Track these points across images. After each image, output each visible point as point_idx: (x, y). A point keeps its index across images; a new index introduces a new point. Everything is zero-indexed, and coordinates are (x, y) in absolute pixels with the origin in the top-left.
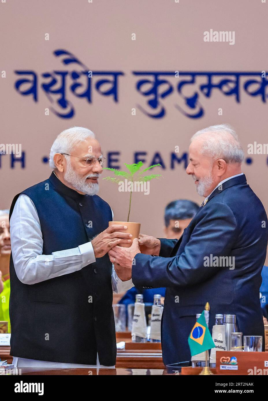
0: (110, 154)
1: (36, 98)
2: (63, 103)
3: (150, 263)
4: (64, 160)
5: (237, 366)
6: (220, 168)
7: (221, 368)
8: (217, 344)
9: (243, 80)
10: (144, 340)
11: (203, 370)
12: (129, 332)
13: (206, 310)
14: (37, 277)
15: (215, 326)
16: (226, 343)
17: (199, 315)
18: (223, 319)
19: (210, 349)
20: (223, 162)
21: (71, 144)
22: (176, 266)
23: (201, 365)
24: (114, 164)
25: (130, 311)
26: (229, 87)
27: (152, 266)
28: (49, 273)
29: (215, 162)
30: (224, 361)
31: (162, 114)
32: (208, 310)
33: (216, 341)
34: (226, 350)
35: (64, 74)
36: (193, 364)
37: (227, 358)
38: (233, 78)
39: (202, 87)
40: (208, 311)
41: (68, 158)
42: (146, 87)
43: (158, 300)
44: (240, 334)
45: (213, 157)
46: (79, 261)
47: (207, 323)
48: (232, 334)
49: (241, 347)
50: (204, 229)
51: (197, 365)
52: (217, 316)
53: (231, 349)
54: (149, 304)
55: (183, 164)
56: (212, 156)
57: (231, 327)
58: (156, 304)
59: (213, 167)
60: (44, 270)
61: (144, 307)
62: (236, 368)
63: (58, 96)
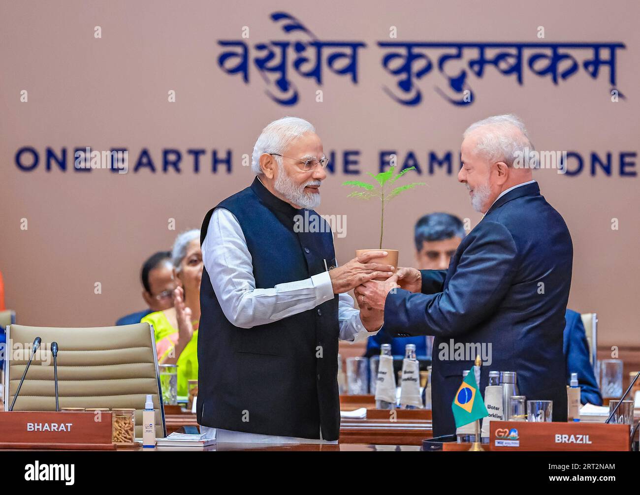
0: (346, 154)
1: (246, 78)
2: (283, 84)
3: (407, 301)
4: (274, 162)
5: (518, 442)
6: (501, 174)
7: (497, 444)
8: (490, 411)
9: (527, 53)
10: (392, 406)
11: (472, 447)
12: (371, 395)
13: (476, 365)
14: (254, 318)
15: (488, 387)
16: (503, 410)
17: (466, 373)
18: (499, 378)
19: (481, 418)
20: (503, 167)
21: (283, 141)
22: (438, 307)
23: (469, 441)
24: (352, 167)
25: (373, 366)
26: (507, 63)
27: (408, 305)
28: (270, 312)
29: (493, 166)
30: (500, 434)
31: (417, 100)
32: (479, 365)
33: (489, 407)
34: (503, 420)
35: (284, 46)
36: (459, 438)
37: (504, 430)
38: (513, 51)
39: (472, 64)
40: (479, 367)
41: (279, 160)
42: (396, 64)
43: (411, 351)
44: (522, 398)
45: (491, 159)
46: (313, 296)
47: (478, 382)
48: (511, 399)
49: (523, 416)
50: (472, 257)
51: (463, 440)
52: (491, 374)
53: (510, 418)
54: (399, 358)
55: (445, 167)
56: (488, 158)
57: (510, 388)
58: (409, 357)
59: (491, 172)
60: (264, 308)
61: (392, 361)
62: (516, 443)
63: (276, 76)
